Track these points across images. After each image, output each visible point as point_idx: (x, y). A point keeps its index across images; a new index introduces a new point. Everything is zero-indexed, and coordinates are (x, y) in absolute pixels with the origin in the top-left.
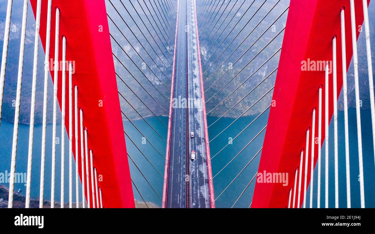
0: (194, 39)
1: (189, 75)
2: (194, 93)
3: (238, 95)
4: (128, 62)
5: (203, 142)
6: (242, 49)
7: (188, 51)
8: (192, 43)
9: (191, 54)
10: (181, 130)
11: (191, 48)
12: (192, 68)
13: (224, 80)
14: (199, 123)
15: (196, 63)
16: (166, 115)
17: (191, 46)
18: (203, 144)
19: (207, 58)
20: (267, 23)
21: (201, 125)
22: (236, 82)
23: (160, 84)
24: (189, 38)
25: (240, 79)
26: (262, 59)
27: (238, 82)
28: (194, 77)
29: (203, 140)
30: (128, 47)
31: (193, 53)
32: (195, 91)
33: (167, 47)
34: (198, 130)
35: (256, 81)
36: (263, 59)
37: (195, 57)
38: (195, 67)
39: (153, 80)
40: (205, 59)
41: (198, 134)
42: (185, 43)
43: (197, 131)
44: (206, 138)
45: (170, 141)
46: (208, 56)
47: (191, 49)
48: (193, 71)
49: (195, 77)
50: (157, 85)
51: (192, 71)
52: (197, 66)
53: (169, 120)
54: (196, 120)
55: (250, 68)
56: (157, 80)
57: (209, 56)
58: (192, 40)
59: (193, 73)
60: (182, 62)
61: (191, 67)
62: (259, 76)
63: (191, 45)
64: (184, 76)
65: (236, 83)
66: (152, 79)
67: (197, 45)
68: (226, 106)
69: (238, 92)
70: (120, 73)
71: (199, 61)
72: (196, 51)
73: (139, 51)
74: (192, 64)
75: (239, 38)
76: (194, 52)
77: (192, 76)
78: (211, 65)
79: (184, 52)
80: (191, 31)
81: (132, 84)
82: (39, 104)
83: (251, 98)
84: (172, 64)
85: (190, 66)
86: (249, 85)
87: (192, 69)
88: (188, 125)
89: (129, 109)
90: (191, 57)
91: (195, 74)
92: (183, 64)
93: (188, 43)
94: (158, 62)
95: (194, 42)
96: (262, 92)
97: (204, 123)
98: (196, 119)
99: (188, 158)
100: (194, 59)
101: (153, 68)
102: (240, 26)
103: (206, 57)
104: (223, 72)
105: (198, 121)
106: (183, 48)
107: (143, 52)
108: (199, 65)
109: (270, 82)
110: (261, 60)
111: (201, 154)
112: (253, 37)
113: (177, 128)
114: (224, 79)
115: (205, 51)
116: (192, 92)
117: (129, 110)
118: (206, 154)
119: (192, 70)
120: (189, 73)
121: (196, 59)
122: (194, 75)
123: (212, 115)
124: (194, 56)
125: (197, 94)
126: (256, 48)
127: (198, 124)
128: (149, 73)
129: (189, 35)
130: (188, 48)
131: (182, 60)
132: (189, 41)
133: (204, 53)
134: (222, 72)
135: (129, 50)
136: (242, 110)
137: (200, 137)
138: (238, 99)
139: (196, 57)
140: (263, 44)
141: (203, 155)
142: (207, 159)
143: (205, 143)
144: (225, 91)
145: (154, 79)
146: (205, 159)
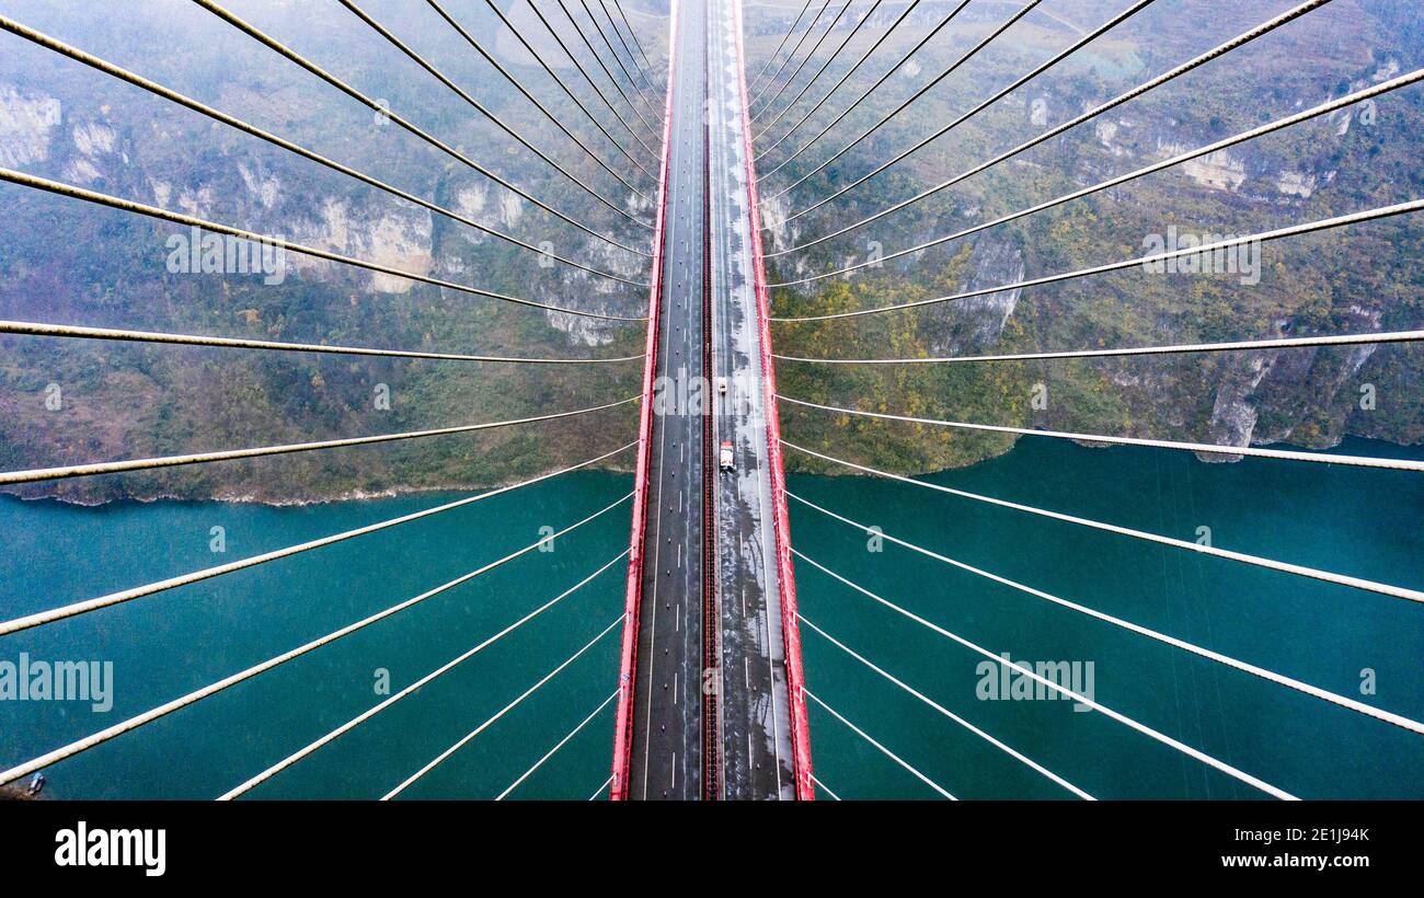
0: (738, 188)
1: (715, 353)
2: (739, 439)
3: (909, 388)
4: (476, 254)
5: (776, 679)
6: (923, 208)
7: (713, 242)
8: (727, 209)
9: (726, 255)
10: (680, 620)
11: (725, 230)
12: (728, 320)
13: (854, 329)
14: (761, 585)
15: (744, 296)
16: (622, 467)
17: (724, 222)
18: (777, 689)
19: (788, 241)
20: (1023, 104)
21: (770, 597)
22: (901, 335)
23: (600, 345)
24: (717, 185)
25: (915, 326)
26: (1004, 243)
27: (907, 335)
28: (738, 362)
29: (779, 671)
30: (476, 198)
31: (733, 252)
32: (740, 430)
33: (629, 198)
34: (754, 619)
35: (977, 331)
36: (1007, 246)
37: (740, 269)
38: (740, 317)
39: (574, 329)
40: (777, 246)
41: (755, 640)
42: (700, 209)
43: (751, 624)
44: (792, 657)
45: (631, 680)
46: (791, 234)
47: (725, 236)
48: (733, 335)
49: (744, 361)
50: (589, 347)
51: (729, 338)
52: (749, 313)
53: (632, 568)
54: (747, 571)
55: (955, 283)
56: (587, 329)
57: (796, 235)
58: (727, 196)
59: (731, 342)
60: (688, 294)
61: (724, 317)
62: (991, 314)
63: (724, 214)
64: (696, 360)
65: (901, 341)
66: (570, 326)
67: (750, 216)
68: (861, 432)
69: (908, 378)
70: (444, 298)
71: (756, 288)
72: (745, 242)
73: (520, 213)
74: (728, 303)
75: (914, 161)
76: (736, 247)
77: (730, 358)
78: (800, 270)
79: (694, 247)
80: (725, 154)
81: (490, 346)
82: (125, 425)
83: (959, 400)
84: (648, 266)
85: (720, 312)
86: (949, 347)
87: (729, 325)
88: (712, 596)
89: (479, 442)
90: (723, 270)
91: (741, 347)
92: (691, 303)
93: (712, 207)
94: (595, 256)
95: (736, 204)
96: (1004, 375)
97: (781, 587)
98: (748, 567)
99: (713, 762)
100: (739, 280)
101: (572, 283)
102: (917, 114)
103: (782, 238)
104: (850, 295)
105: (754, 577)
106: (692, 231)
107: (533, 217)
108: (758, 306)
109: (1032, 335)
110: (997, 248)
111: (769, 743)
112: (966, 158)
113: (665, 612)
114: (855, 325)
115: (780, 212)
116: (728, 431)
117: (479, 448)
118: (791, 739)
119: (729, 331)
120: (715, 345)
121: (747, 281)
122: (738, 353)
123: (805, 469)
124: (735, 265)
125: (749, 446)
126: (980, 201)
127: (756, 592)
128: (558, 300)
129: (716, 169)
130: (713, 230)
131: (688, 283)
132: (717, 200)
133: (776, 221)
134: (846, 299)
135: (480, 208)
136: (924, 448)
137: (764, 654)
138: (909, 404)
139: (746, 270)
140: (1005, 184)
141: (779, 750)
142: (796, 769)
143: (785, 688)
144: (858, 374)
145: (577, 326)
146: (788, 765)
